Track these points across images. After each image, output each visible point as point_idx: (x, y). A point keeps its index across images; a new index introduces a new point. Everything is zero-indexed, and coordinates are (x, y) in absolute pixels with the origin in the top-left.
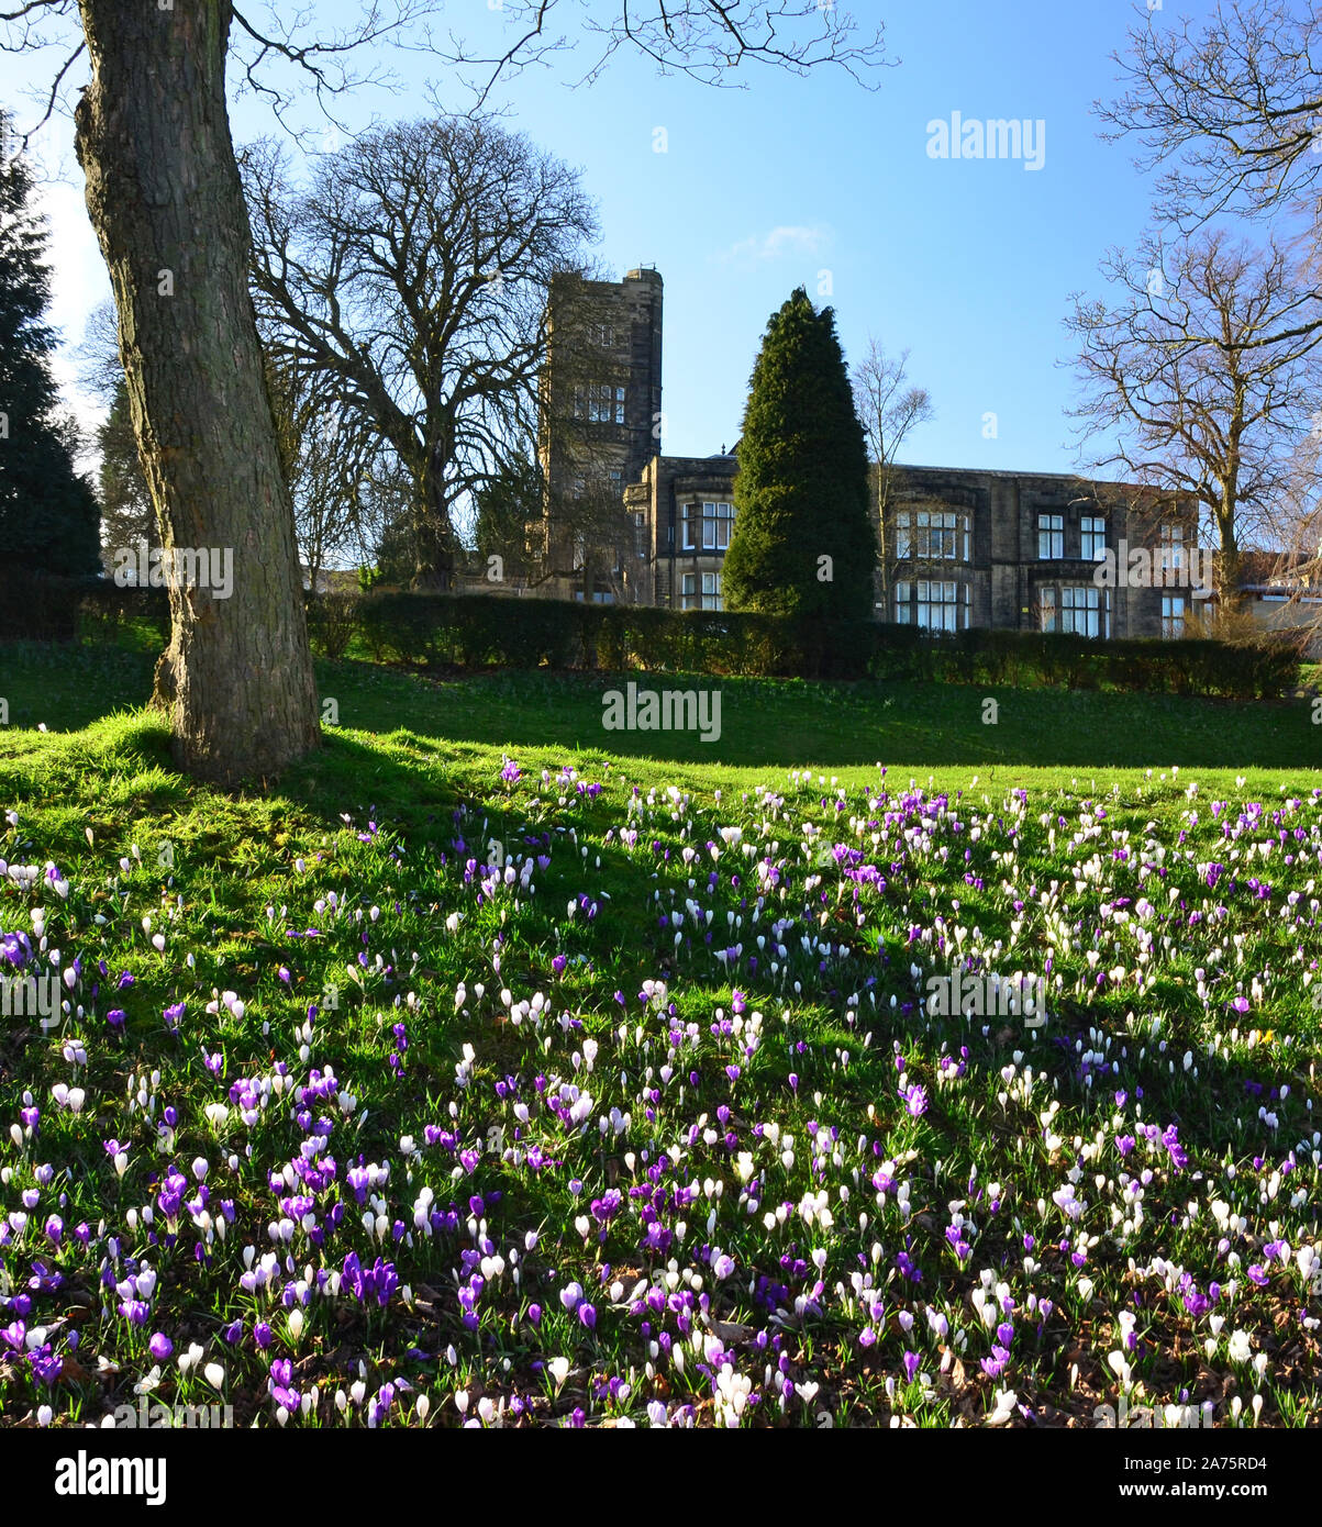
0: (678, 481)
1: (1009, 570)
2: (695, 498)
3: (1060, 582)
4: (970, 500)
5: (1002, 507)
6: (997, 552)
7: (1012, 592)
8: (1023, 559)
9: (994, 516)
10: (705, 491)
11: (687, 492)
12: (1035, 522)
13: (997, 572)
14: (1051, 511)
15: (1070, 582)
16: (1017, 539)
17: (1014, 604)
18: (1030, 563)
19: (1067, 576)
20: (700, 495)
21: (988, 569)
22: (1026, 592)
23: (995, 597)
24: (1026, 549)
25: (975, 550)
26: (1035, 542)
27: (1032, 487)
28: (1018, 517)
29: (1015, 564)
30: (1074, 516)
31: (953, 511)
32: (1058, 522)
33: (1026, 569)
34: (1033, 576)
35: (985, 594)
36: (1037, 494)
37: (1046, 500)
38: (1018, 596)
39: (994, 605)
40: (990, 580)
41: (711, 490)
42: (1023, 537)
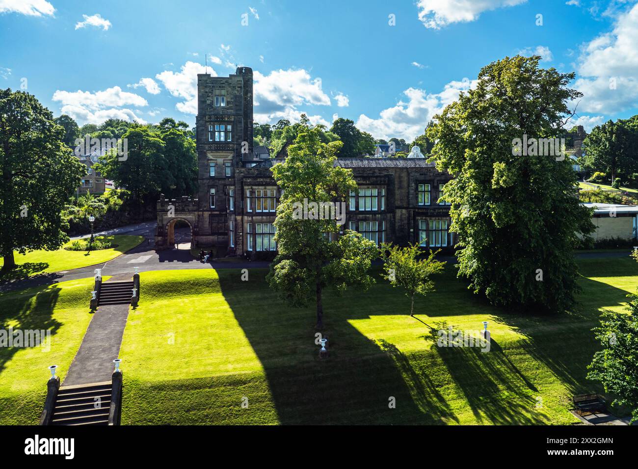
0: (244, 180)
1: (404, 211)
2: (252, 188)
3: (428, 219)
4: (385, 181)
5: (400, 182)
6: (398, 203)
7: (406, 222)
8: (411, 206)
9: (396, 186)
10: (256, 185)
11: (248, 185)
12: (417, 188)
13: (398, 212)
14: (424, 182)
15: (434, 218)
16: (408, 197)
17: (406, 227)
18: (414, 208)
19: (432, 216)
20: (254, 187)
21: (394, 213)
22: (412, 222)
23: (397, 225)
24: (412, 201)
25: (387, 205)
26: (417, 198)
27: (416, 172)
28: (409, 186)
29: (406, 208)
30: (435, 184)
31: (376, 188)
32: (428, 187)
33: (412, 210)
34: (417, 214)
35: (392, 224)
36: (417, 175)
37: (422, 178)
38: (409, 224)
39: (397, 228)
40: (394, 217)
41: (259, 185)
42: (411, 196)
